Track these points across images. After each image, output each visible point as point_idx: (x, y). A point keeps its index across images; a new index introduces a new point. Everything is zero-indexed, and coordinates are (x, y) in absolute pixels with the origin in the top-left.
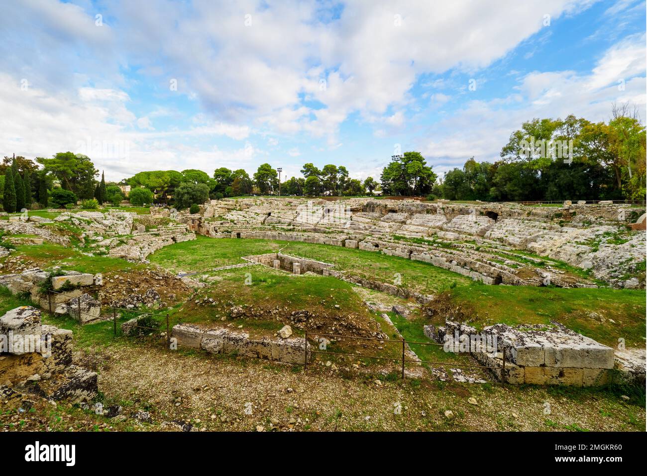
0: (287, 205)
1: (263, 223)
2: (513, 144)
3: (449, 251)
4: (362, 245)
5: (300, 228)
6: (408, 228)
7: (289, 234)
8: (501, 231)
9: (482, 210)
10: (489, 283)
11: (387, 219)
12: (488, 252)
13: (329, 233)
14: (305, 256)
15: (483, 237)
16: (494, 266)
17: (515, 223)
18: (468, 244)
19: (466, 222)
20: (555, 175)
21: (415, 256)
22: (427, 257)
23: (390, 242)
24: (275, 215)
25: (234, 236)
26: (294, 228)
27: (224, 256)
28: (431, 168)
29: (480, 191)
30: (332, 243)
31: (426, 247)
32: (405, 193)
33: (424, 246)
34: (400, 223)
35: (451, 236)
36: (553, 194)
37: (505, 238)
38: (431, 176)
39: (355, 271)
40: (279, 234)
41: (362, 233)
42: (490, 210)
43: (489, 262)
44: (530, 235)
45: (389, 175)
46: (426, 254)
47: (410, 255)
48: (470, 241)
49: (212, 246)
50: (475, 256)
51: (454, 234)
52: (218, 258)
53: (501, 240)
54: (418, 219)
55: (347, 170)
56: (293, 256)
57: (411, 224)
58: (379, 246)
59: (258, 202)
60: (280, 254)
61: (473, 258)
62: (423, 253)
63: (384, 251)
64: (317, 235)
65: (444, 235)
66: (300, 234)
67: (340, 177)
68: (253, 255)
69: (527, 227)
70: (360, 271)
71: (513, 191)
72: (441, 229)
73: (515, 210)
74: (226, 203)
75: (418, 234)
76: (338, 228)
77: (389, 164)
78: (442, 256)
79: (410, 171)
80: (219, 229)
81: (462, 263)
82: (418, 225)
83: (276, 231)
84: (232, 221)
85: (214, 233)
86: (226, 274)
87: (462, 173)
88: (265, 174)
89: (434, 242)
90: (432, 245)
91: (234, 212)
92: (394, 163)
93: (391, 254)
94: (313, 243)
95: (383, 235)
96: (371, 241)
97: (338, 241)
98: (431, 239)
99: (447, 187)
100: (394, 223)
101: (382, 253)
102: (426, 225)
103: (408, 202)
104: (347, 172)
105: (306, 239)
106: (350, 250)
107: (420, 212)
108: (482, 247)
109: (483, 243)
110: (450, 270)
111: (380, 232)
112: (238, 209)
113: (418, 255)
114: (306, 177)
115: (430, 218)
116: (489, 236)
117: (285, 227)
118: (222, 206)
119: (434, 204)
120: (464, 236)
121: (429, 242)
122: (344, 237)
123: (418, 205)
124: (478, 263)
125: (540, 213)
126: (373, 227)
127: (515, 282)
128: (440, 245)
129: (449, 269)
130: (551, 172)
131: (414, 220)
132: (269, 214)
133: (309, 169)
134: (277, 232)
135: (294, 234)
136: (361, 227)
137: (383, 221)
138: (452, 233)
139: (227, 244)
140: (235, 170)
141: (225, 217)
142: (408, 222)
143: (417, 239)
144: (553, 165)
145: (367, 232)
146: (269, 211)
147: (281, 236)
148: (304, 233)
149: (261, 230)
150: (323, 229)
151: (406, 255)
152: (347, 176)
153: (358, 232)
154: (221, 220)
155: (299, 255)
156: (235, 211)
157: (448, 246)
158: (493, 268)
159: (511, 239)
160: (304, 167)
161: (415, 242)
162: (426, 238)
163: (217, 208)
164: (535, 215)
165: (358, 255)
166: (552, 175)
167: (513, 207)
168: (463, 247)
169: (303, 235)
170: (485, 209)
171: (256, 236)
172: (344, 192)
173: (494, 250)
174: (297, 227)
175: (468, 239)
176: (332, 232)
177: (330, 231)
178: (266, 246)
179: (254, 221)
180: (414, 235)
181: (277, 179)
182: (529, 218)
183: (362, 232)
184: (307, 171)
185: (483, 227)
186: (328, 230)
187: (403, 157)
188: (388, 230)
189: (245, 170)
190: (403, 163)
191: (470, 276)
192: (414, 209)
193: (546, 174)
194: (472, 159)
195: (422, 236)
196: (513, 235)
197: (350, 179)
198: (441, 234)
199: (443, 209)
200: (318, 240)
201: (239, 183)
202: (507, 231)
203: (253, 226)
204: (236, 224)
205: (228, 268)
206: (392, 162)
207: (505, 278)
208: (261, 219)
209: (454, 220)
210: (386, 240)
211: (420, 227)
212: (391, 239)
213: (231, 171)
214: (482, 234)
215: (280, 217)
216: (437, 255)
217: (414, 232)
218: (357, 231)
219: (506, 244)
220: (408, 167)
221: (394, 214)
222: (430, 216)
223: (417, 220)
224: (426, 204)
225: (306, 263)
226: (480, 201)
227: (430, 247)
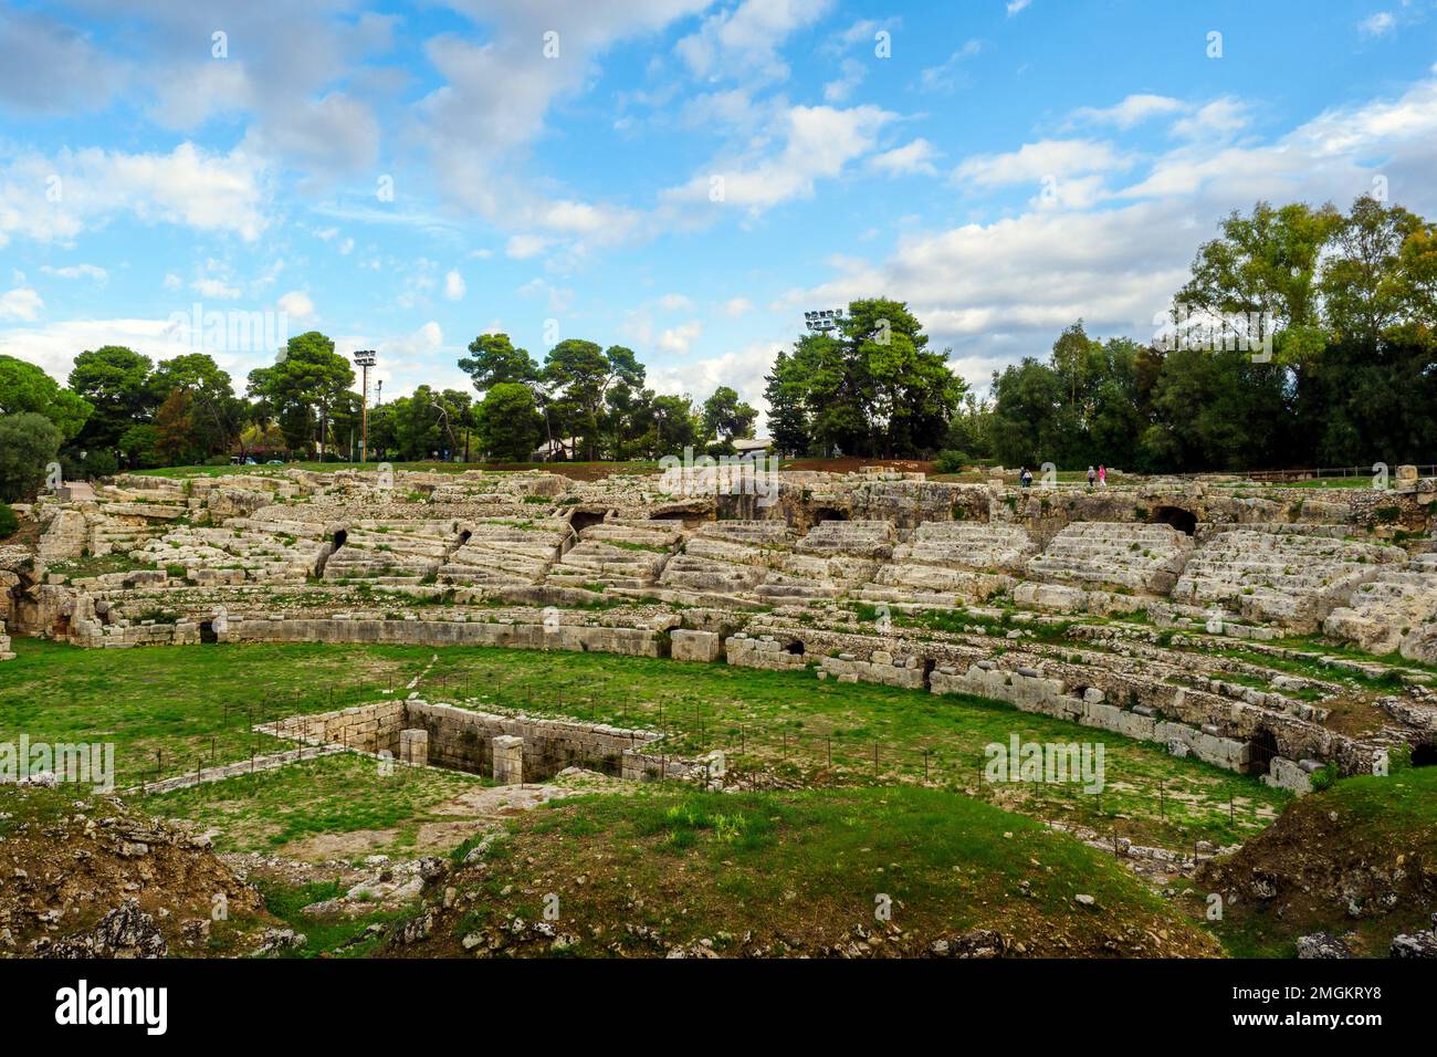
0: (412, 499)
1: (316, 575)
2: (1207, 283)
3: (1064, 651)
4: (739, 647)
5: (475, 589)
6: (904, 576)
7: (432, 615)
8: (1226, 573)
9: (1142, 504)
10: (1228, 759)
11: (821, 544)
12: (1204, 649)
13: (598, 605)
14: (527, 705)
15: (1167, 595)
16: (1237, 697)
17: (1265, 546)
18: (1127, 626)
19: (1101, 547)
20: (1344, 383)
21: (947, 679)
22: (991, 680)
23: (847, 632)
24: (364, 540)
25: (189, 634)
26: (452, 592)
27: (172, 723)
28: (944, 358)
29: (1115, 439)
30: (614, 644)
31: (980, 644)
32: (857, 447)
33: (976, 640)
34: (867, 556)
35: (1059, 597)
36: (1347, 442)
37: (1246, 598)
38: (946, 386)
39: (749, 752)
40: (389, 616)
41: (732, 601)
42: (1167, 503)
43: (1217, 683)
44: (1325, 583)
45: (800, 379)
46: (986, 669)
47: (926, 676)
48: (1127, 614)
49: (101, 685)
50: (1160, 668)
51: (1069, 590)
52: (149, 734)
53: (1234, 606)
54: (932, 540)
55: (638, 359)
56: (474, 708)
57: (908, 558)
58: (807, 647)
59: (287, 490)
60: (417, 703)
61: (1157, 675)
62: (974, 668)
63: (825, 665)
64: (552, 618)
65: (1036, 595)
66: (477, 614)
67: (612, 385)
68: (303, 713)
69: (1307, 558)
70: (768, 752)
71: (1222, 435)
72: (1020, 574)
73: (1251, 502)
74: (141, 493)
75: (941, 595)
76: (634, 585)
77: (798, 341)
78: (1046, 673)
79: (877, 367)
80: (115, 606)
81: (1122, 694)
82: (935, 563)
83: (376, 605)
84: (177, 572)
85: (95, 627)
86: (215, 806)
87: (1050, 373)
88: (307, 373)
89: (1007, 622)
90: (1002, 635)
91: (181, 533)
92: (815, 338)
93: (854, 678)
94: (539, 651)
95: (812, 605)
96: (774, 629)
97: (641, 637)
98: (993, 612)
99: (1007, 423)
100: (846, 559)
101: (822, 675)
102: (963, 560)
103: (879, 476)
104: (640, 370)
105: (506, 635)
106: (691, 670)
107: (930, 516)
108: (1177, 631)
109: (1175, 619)
110: (1082, 721)
111: (798, 593)
112: (195, 519)
113: (958, 673)
114: (480, 387)
115: (973, 536)
116: (1190, 591)
117: (412, 589)
118: (126, 507)
119: (977, 486)
120: (1107, 596)
121: (987, 622)
122: (662, 619)
123: (920, 489)
124: (1183, 689)
125: (1329, 509)
126: (772, 576)
127: (1325, 750)
128: (1029, 632)
129: (1077, 717)
130: (1333, 373)
131: (920, 543)
132: (340, 538)
133: (494, 358)
134: (381, 612)
135: (457, 615)
136: (725, 577)
137: (805, 553)
138: (1061, 588)
139: (170, 673)
140: (170, 356)
141: (141, 555)
142: (900, 551)
143: (942, 614)
144: (1331, 350)
145: (751, 597)
146: (338, 525)
147: (401, 626)
148: (495, 612)
149: (310, 606)
150: (573, 589)
151: (913, 675)
152: (640, 384)
153: (716, 599)
154: (125, 569)
155: (500, 699)
156: (183, 528)
157: (1059, 635)
158: (1239, 705)
159: (1265, 600)
160: (473, 348)
161: (939, 627)
162: (976, 611)
163: (102, 518)
164: (1315, 514)
165: (732, 686)
166: (1333, 384)
167: (1242, 491)
168: (1112, 636)
169: (493, 621)
170: (1151, 498)
171: (288, 631)
172: (627, 445)
173: (1219, 640)
174: (463, 589)
175: (1119, 607)
176: (612, 603)
177: (604, 596)
178: (340, 671)
179: (276, 567)
180: (929, 602)
181: (351, 395)
182: (1298, 526)
183: (730, 596)
184: (483, 366)
185: (1160, 561)
186: (593, 594)
187: (846, 316)
188: (828, 585)
189: (214, 358)
190: (848, 339)
191: (1158, 739)
192: (908, 503)
193: (1315, 379)
194: (1077, 328)
195: (959, 605)
196: (1269, 585)
197: (651, 393)
198: (1025, 591)
199: (1010, 501)
200: (558, 636)
201: (183, 408)
202: (1245, 573)
203: (275, 589)
204: (192, 583)
205: (213, 775)
206: (808, 333)
207: (1285, 737)
208: (305, 557)
209: (1060, 540)
210: (830, 622)
211: (944, 571)
212: (846, 620)
213: (146, 361)
214: (1164, 587)
215: (388, 549)
216: (1029, 668)
217: (926, 588)
218: (712, 594)
219: (1253, 618)
220: (866, 355)
221: (842, 525)
222: (971, 530)
223: (928, 543)
224: (951, 485)
225: (537, 733)
226: (1119, 473)
227: (998, 642)
